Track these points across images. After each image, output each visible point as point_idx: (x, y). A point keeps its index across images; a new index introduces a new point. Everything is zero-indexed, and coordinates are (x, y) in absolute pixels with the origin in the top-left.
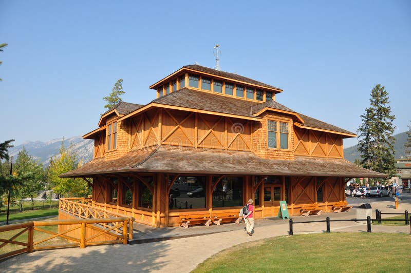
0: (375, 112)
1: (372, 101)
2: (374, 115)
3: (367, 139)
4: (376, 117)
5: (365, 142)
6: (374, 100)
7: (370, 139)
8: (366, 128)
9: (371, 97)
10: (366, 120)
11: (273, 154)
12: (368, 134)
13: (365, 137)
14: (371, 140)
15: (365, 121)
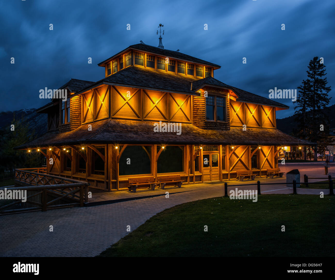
0: (311, 84)
1: (309, 73)
2: (312, 86)
3: (304, 110)
4: (312, 88)
5: (301, 112)
6: (311, 72)
7: (307, 109)
8: (302, 99)
9: (308, 69)
10: (303, 91)
11: (211, 125)
12: (304, 105)
13: (301, 108)
14: (307, 111)
15: (301, 92)
